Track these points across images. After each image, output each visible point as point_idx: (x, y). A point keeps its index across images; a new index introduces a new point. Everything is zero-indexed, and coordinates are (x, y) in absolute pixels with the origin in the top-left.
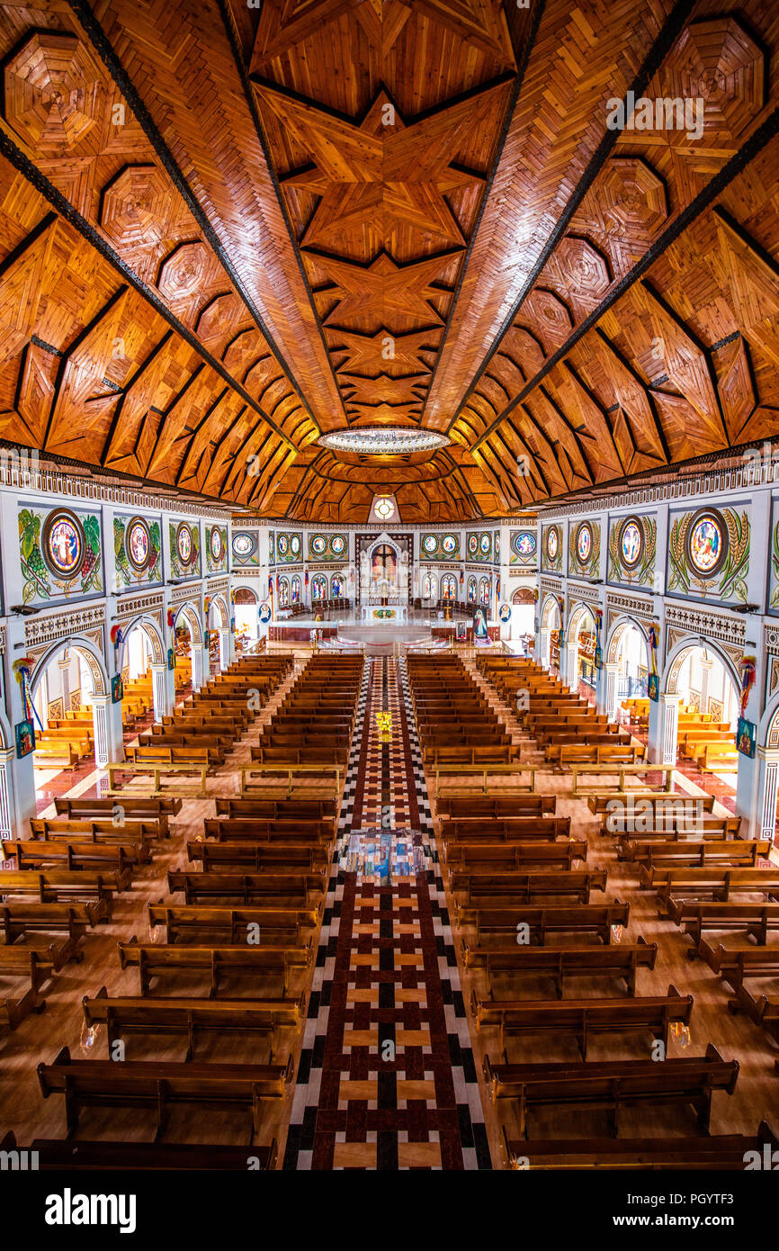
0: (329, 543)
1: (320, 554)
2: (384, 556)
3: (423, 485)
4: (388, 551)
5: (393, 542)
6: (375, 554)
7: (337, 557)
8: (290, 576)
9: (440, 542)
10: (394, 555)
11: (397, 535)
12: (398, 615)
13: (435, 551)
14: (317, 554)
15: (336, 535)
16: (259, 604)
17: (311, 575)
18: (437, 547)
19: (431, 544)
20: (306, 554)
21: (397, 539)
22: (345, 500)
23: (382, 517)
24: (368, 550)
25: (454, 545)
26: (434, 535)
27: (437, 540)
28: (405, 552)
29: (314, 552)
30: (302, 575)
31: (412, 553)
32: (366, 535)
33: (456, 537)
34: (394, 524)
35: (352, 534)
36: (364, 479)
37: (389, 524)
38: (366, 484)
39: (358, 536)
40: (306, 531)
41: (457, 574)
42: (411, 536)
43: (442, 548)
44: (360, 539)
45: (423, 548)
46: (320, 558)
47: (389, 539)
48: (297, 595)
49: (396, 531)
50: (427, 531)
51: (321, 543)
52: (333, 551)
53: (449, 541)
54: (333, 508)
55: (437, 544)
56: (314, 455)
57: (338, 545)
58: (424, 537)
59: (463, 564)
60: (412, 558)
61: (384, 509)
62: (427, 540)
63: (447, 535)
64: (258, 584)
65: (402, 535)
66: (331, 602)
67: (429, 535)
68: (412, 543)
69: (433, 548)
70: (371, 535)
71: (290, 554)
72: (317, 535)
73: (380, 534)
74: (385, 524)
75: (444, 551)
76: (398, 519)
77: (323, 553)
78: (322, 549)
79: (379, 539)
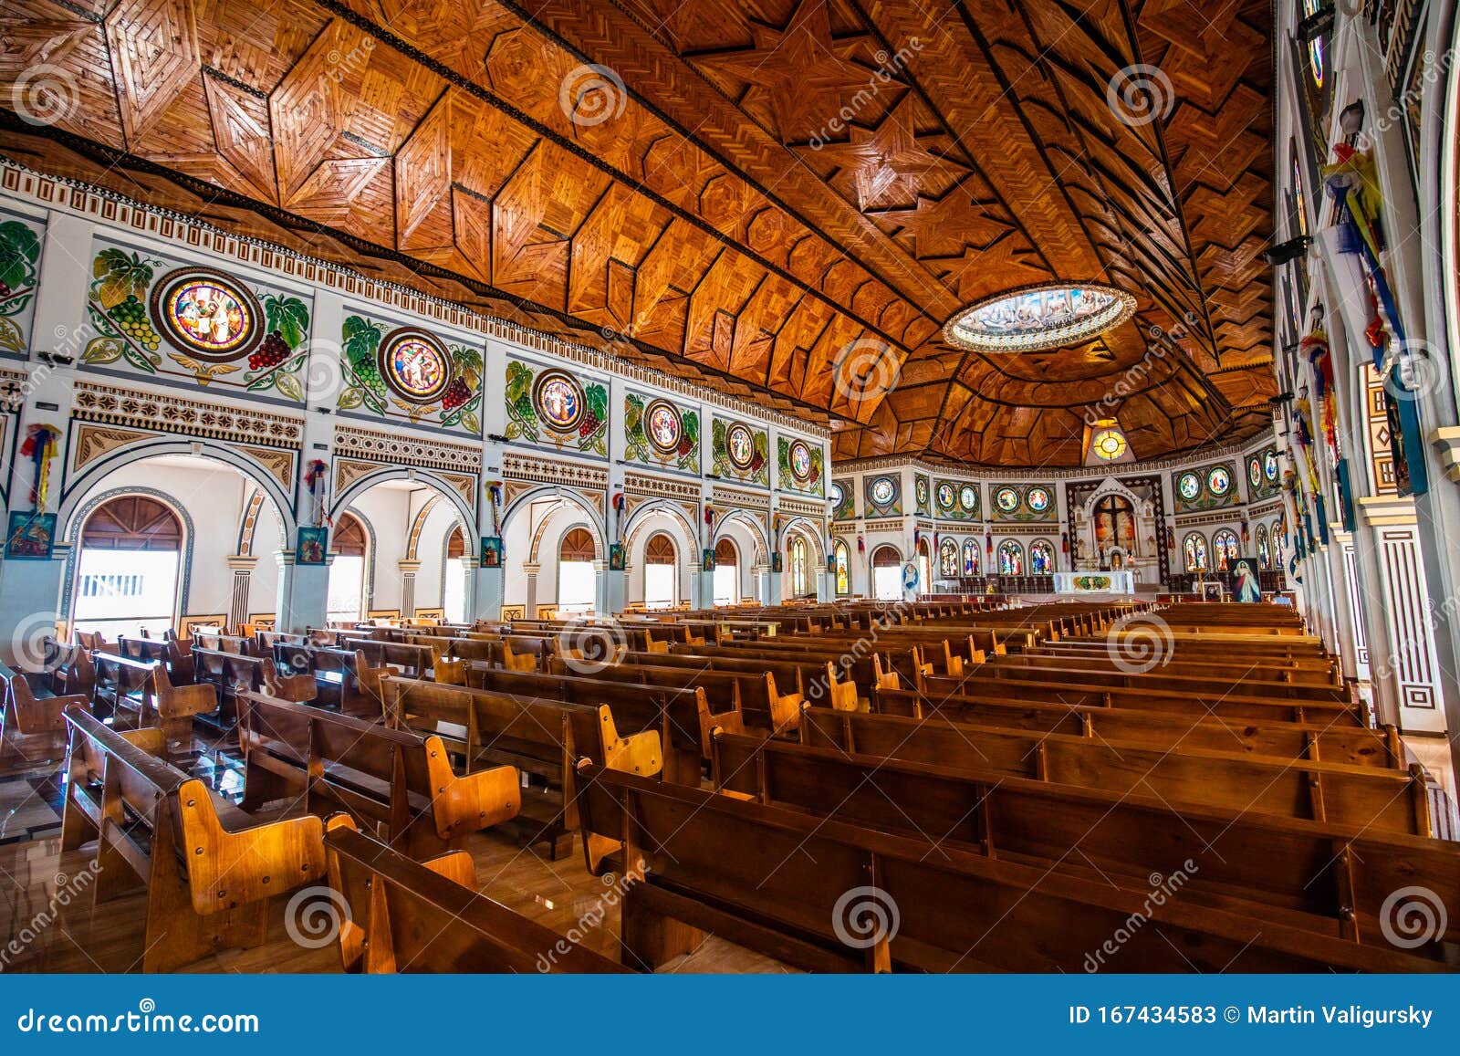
0: (1023, 497)
1: (1010, 512)
2: (1114, 512)
3: (1153, 393)
4: (1119, 504)
5: (1126, 490)
6: (1098, 510)
7: (1038, 517)
8: (960, 539)
9: (1203, 481)
10: (1129, 508)
11: (1133, 479)
12: (1113, 585)
13: (1198, 495)
14: (1005, 511)
15: (1034, 487)
16: (903, 564)
17: (996, 540)
18: (1200, 489)
19: (1190, 487)
20: (987, 511)
21: (1134, 485)
22: (1036, 431)
23: (1107, 457)
24: (1087, 504)
25: (1226, 481)
26: (1193, 472)
27: (1199, 479)
28: (1147, 502)
29: (1001, 510)
30: (982, 540)
31: (1161, 505)
32: (1082, 484)
33: (1228, 468)
34: (1125, 464)
35: (1060, 484)
36: (1062, 401)
37: (1118, 465)
38: (1066, 407)
39: (1069, 486)
40: (986, 482)
41: (1237, 527)
42: (1158, 479)
43: (1208, 489)
44: (1074, 491)
45: (1178, 495)
46: (1010, 517)
47: (1120, 486)
48: (973, 565)
49: (1130, 474)
50: (1179, 468)
51: (1010, 497)
52: (1030, 508)
53: (1219, 475)
54: (1019, 446)
55: (1200, 484)
56: (955, 365)
57: (1038, 499)
58: (1177, 479)
59: (1244, 510)
60: (1162, 513)
61: (1109, 444)
62: (1184, 481)
63: (1213, 468)
64: (902, 540)
65: (1141, 479)
66: (1030, 579)
67: (1183, 473)
68: (1160, 490)
69: (1194, 492)
70: (1090, 483)
71: (958, 509)
72: (1003, 486)
73: (1101, 481)
74: (1113, 465)
75: (1212, 493)
76: (1130, 457)
77: (1014, 510)
78: (1012, 505)
79: (1102, 488)
